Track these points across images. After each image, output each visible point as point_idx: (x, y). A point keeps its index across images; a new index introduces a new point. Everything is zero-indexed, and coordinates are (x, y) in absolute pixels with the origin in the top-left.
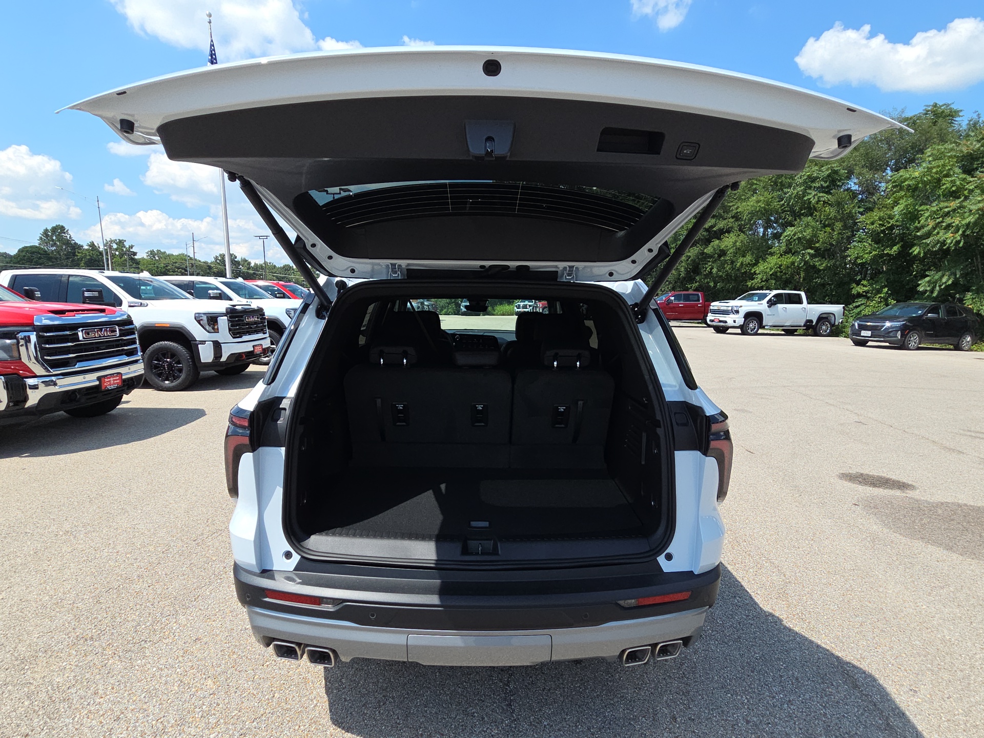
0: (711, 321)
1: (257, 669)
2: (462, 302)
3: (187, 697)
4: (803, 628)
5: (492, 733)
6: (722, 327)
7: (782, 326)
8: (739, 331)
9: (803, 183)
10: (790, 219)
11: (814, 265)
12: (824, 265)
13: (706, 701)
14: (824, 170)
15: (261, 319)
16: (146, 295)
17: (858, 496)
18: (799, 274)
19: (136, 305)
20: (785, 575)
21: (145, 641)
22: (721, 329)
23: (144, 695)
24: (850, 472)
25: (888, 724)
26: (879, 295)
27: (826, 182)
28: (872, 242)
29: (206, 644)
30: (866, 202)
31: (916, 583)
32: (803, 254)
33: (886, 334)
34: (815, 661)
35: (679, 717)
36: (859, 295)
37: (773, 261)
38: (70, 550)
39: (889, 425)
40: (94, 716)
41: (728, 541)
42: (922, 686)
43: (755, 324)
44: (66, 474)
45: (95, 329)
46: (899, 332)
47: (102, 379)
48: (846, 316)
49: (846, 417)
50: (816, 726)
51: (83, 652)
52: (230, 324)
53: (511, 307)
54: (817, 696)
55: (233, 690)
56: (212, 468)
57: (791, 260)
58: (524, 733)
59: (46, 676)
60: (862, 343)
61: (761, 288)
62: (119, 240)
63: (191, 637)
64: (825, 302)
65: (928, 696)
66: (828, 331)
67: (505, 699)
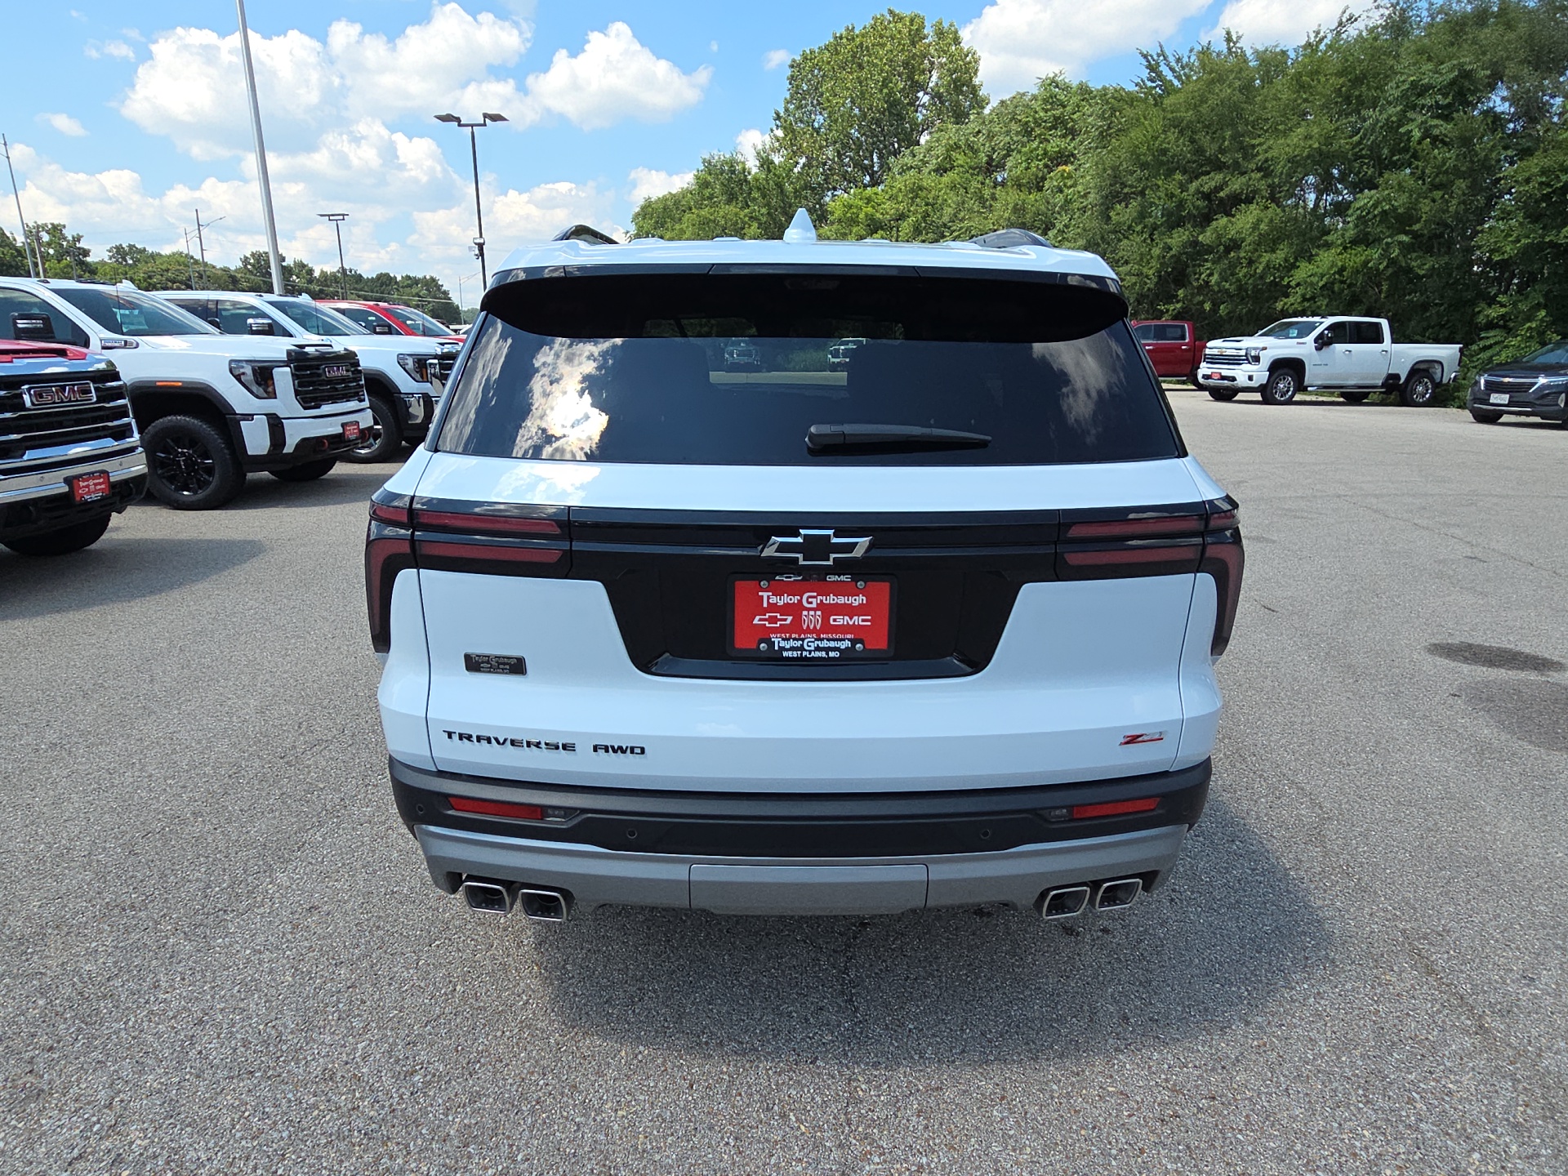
0: (1206, 377)
1: (420, 950)
2: (726, 345)
3: (309, 991)
4: (1348, 887)
5: (824, 1041)
6: (1227, 388)
7: (1342, 387)
8: (1258, 396)
9: (1402, 97)
10: (1369, 172)
11: (1408, 266)
12: (1426, 267)
13: (1179, 993)
14: (1444, 71)
15: (353, 372)
16: (132, 327)
17: (1460, 680)
18: (1379, 285)
19: (116, 345)
20: (1321, 808)
21: (225, 911)
22: (1224, 393)
23: (237, 988)
24: (1450, 641)
25: (1481, 1027)
26: (1529, 324)
27: (1445, 96)
28: (1524, 219)
29: (328, 914)
30: (1522, 137)
31: (1549, 818)
32: (1387, 243)
33: (1538, 399)
34: (1365, 936)
35: (1134, 1017)
36: (1491, 325)
37: (1327, 260)
38: (65, 773)
39: (1528, 563)
40: (159, 1018)
41: (1225, 754)
42: (1545, 972)
43: (1289, 384)
44: (31, 650)
45: (51, 387)
46: (1563, 395)
47: (75, 481)
48: (1465, 366)
49: (1449, 549)
50: (1360, 1028)
51: (121, 927)
52: (296, 382)
53: (821, 354)
54: (1365, 987)
55: (384, 982)
56: (293, 641)
57: (1363, 258)
58: (876, 1040)
59: (67, 963)
60: (1489, 417)
61: (1303, 314)
62: (52, 224)
63: (301, 905)
64: (1425, 339)
65: (1553, 986)
66: (1427, 396)
67: (843, 993)
